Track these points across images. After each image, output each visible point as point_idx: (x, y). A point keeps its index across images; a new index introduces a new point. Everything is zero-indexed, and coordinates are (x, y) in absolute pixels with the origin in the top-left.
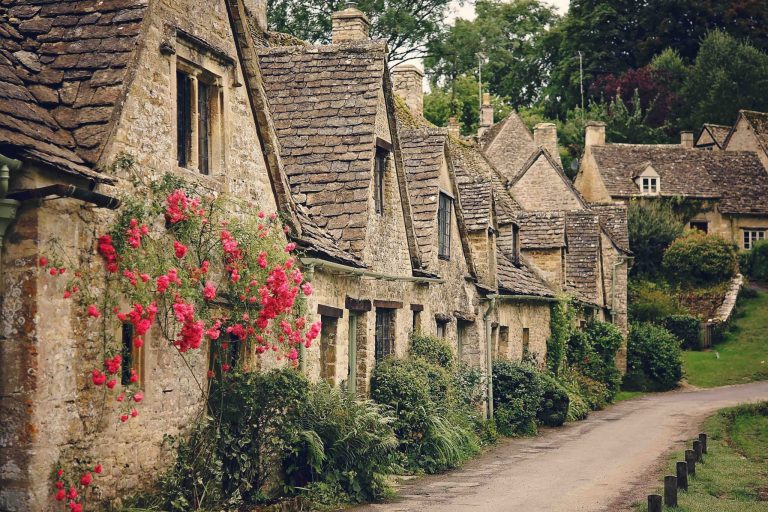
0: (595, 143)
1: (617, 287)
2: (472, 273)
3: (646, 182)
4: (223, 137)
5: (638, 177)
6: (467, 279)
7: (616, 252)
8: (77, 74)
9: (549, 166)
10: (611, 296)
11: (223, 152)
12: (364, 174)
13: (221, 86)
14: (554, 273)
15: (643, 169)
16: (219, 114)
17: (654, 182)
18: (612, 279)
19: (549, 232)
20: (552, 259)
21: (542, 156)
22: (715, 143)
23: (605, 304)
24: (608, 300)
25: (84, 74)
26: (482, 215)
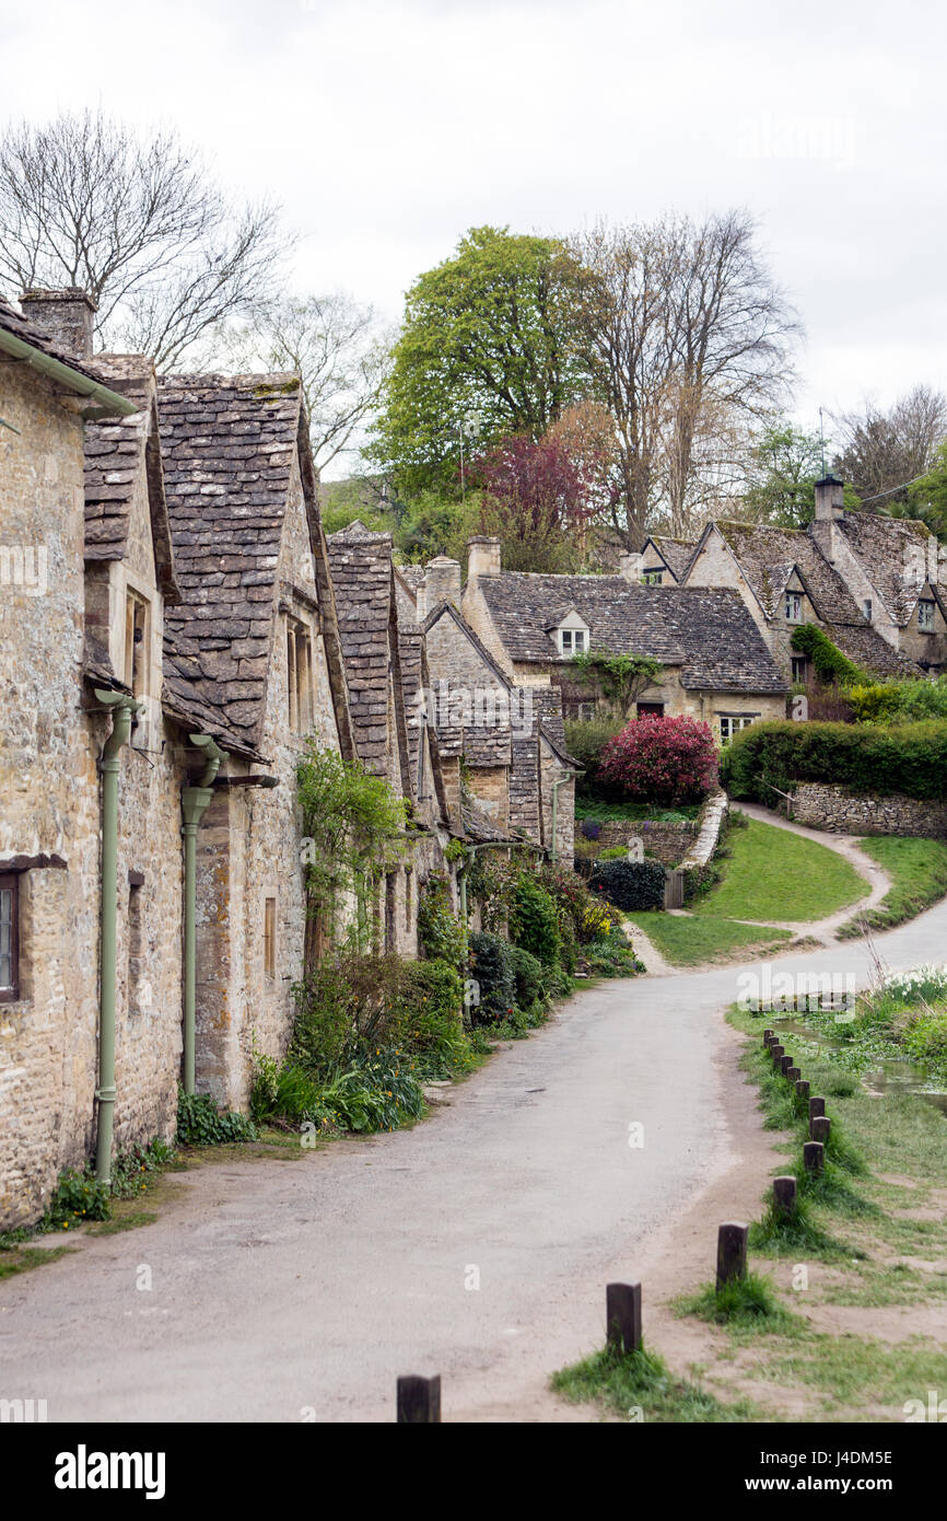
0: (484, 571)
1: (559, 817)
2: (445, 818)
3: (567, 636)
4: (311, 693)
5: (555, 629)
6: (440, 825)
7: (558, 763)
8: (214, 644)
9: (456, 630)
10: (551, 831)
11: (311, 710)
12: (380, 709)
13: (308, 636)
14: (496, 804)
15: (563, 616)
16: (307, 668)
17: (579, 636)
18: (552, 805)
19: (490, 742)
20: (494, 783)
21: (446, 614)
22: (666, 567)
23: (542, 843)
24: (547, 836)
25: (221, 644)
26: (451, 736)
